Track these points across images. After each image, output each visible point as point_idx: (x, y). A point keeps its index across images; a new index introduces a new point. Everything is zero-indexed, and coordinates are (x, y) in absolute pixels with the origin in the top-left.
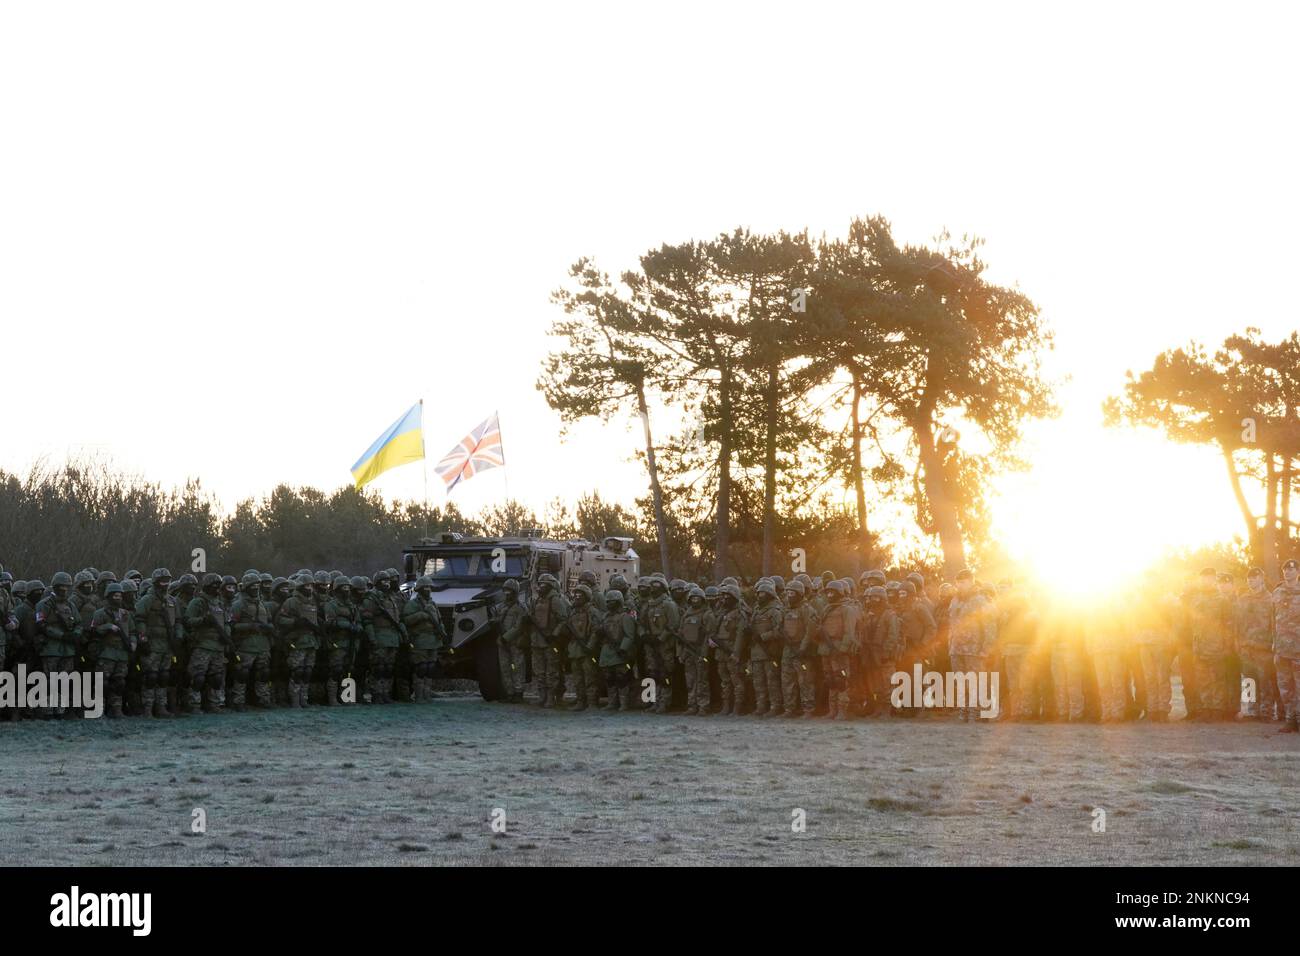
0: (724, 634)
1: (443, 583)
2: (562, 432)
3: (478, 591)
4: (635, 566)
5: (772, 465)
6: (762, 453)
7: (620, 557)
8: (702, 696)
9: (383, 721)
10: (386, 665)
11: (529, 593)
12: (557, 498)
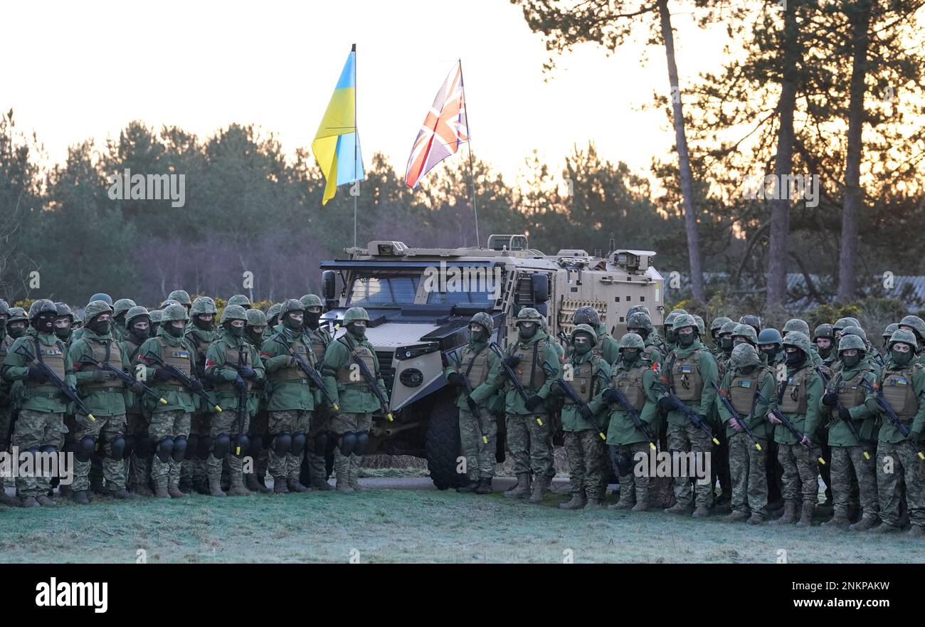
0: (789, 405)
1: (383, 314)
2: (546, 66)
3: (429, 328)
4: (657, 291)
5: (858, 117)
6: (843, 99)
7: (636, 279)
8: (756, 493)
9: (290, 521)
10: (293, 437)
11: (503, 333)
12: (535, 152)
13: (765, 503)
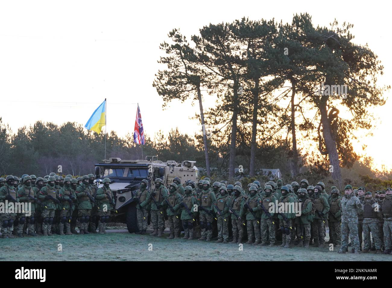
0: (235, 208)
1: (114, 180)
2: (163, 105)
3: (128, 184)
4: (196, 173)
5: (255, 122)
6: (251, 117)
7: (190, 170)
8: (225, 234)
9: (84, 243)
10: (86, 217)
11: (150, 186)
12: (160, 131)
13: (228, 237)
